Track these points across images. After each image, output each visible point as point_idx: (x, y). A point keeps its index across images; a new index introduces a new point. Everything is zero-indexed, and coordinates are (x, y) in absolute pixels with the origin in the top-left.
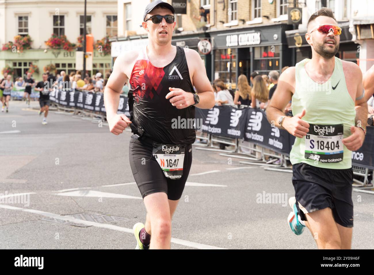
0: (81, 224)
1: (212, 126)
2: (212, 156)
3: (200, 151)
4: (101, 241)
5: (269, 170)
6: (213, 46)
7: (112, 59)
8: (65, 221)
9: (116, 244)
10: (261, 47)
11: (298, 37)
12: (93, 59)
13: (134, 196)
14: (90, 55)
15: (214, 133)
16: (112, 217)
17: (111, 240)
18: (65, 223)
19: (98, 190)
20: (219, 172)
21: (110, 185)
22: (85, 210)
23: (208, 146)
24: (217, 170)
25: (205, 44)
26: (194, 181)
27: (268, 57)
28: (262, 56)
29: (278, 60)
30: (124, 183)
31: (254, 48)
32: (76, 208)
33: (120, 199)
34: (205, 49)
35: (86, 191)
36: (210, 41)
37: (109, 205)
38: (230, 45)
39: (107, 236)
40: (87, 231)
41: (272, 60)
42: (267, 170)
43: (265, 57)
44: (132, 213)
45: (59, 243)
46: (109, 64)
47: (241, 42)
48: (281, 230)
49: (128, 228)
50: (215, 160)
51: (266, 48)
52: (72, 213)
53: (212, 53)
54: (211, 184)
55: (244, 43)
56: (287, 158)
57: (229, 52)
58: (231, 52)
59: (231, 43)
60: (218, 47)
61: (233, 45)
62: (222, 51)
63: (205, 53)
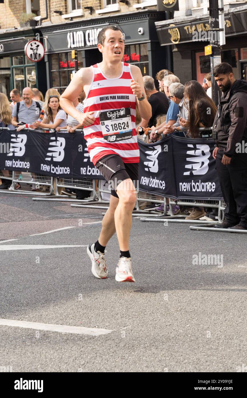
1: (56, 164)
2: (59, 208)
3: (39, 202)
5: (148, 221)
6: (46, 50)
11: (174, 30)
15: (59, 175)
20: (73, 229)
23: (52, 195)
24: (70, 226)
25: (34, 47)
26: (38, 244)
27: (131, 61)
29: (147, 65)
34: (35, 54)
36: (42, 41)
38: (73, 46)
42: (145, 221)
47: (89, 41)
50: (65, 213)
53: (46, 60)
54: (65, 245)
55: (94, 42)
56: (174, 203)
57: (73, 56)
58: (76, 56)
59: (74, 43)
60: (55, 50)
61: (78, 46)
62: (62, 55)
63: (36, 60)
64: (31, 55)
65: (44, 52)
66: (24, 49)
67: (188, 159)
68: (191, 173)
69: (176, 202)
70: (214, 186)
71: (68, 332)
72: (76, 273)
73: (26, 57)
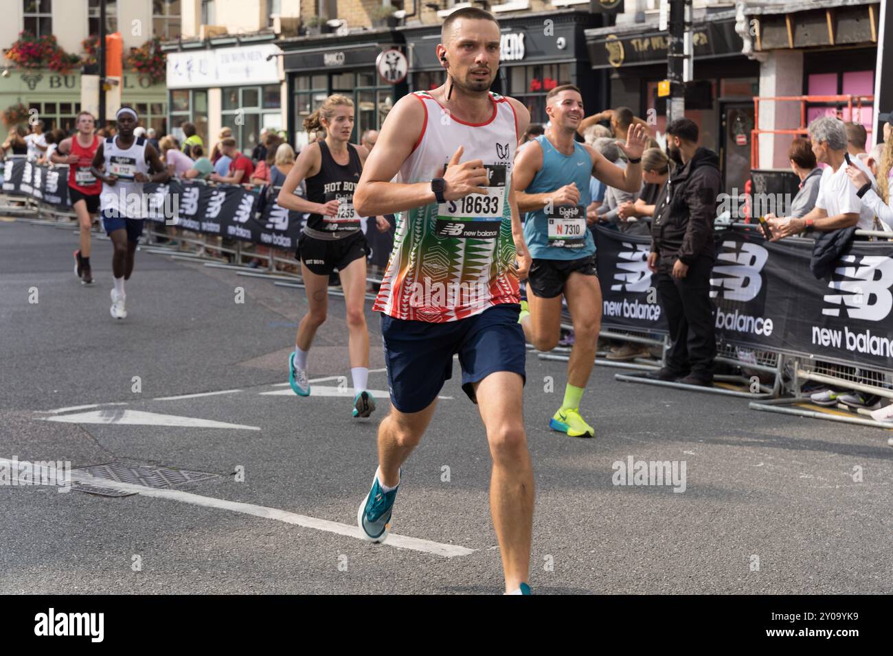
0: (110, 490)
4: (159, 531)
5: (551, 360)
6: (411, 65)
7: (168, 93)
9: (195, 538)
10: (526, 67)
11: (615, 44)
12: (122, 94)
13: (233, 422)
14: (116, 83)
16: (182, 472)
17: (183, 528)
19: (145, 409)
21: (173, 396)
22: (117, 456)
25: (392, 59)
27: (544, 90)
28: (530, 89)
30: (207, 391)
31: (509, 70)
32: (95, 453)
33: (199, 429)
34: (393, 72)
35: (116, 411)
36: (404, 51)
37: (174, 444)
39: (173, 517)
40: (123, 507)
43: (535, 91)
44: (230, 464)
46: (160, 106)
48: (586, 501)
51: (538, 69)
52: (86, 464)
53: (409, 81)
60: (424, 65)
62: (434, 75)
63: (394, 81)
64: (387, 73)
65: (408, 68)
66: (375, 61)
67: (619, 265)
68: (624, 288)
70: (658, 310)
71: (406, 547)
72: (428, 446)
73: (378, 75)
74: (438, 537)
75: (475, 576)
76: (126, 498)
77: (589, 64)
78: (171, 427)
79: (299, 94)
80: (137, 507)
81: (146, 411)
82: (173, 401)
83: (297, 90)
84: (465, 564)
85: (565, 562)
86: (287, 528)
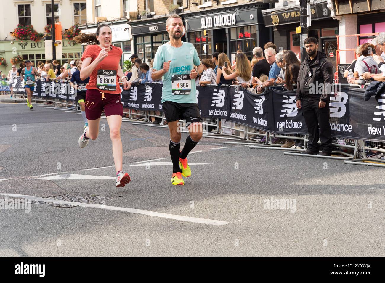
0: (66, 205)
4: (89, 220)
5: (255, 148)
6: (187, 30)
7: (82, 47)
8: (48, 203)
10: (237, 27)
11: (275, 16)
14: (60, 43)
16: (97, 197)
17: (99, 219)
18: (49, 205)
21: (91, 168)
22: (68, 191)
24: (201, 150)
27: (245, 37)
28: (239, 37)
29: (255, 40)
31: (229, 29)
32: (58, 191)
33: (104, 180)
35: (67, 175)
37: (93, 186)
38: (205, 27)
39: (95, 214)
40: (72, 211)
41: (249, 41)
42: (252, 148)
43: (241, 38)
44: (118, 193)
45: (45, 223)
46: (79, 54)
47: (216, 24)
49: (115, 206)
51: (242, 28)
52: (54, 195)
53: (186, 36)
55: (219, 24)
56: (273, 136)
57: (205, 34)
58: (207, 34)
59: (205, 25)
60: (192, 30)
61: (208, 27)
62: (197, 33)
67: (284, 106)
68: (286, 116)
69: (274, 135)
70: (301, 124)
71: (198, 222)
74: (212, 217)
75: (230, 233)
76: (73, 208)
77: (264, 25)
78: (91, 179)
79: (138, 44)
80: (78, 211)
81: (80, 174)
82: (91, 170)
83: (138, 43)
84: (225, 228)
85: (270, 225)
86: (145, 217)
